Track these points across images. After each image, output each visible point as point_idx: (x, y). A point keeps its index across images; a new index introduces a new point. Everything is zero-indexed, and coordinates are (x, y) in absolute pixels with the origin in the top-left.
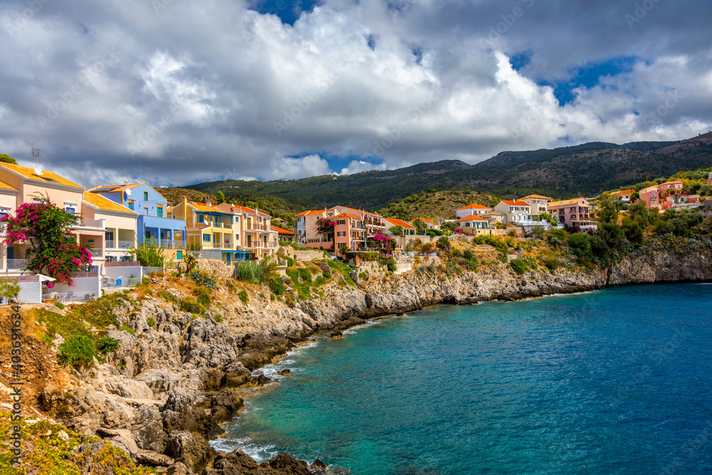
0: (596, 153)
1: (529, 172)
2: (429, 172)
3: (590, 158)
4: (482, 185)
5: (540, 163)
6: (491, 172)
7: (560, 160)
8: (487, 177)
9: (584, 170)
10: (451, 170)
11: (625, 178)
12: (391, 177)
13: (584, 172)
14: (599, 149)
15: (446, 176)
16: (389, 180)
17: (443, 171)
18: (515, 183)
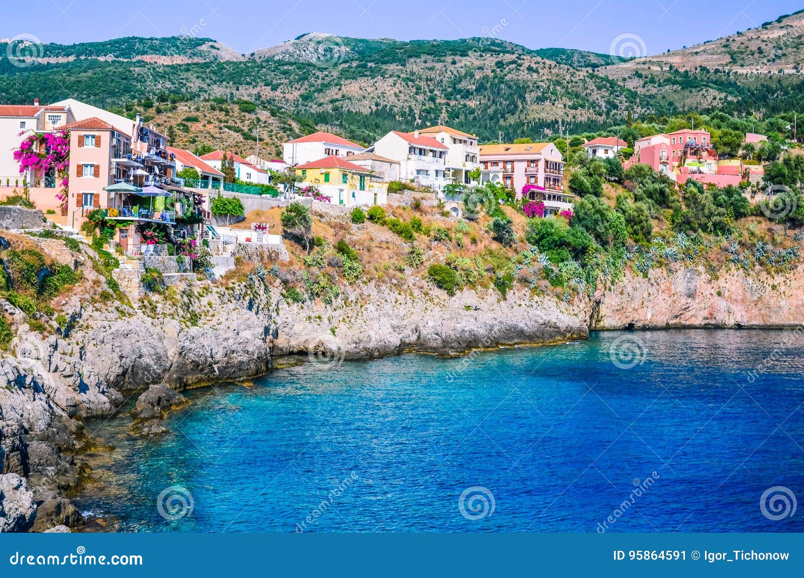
0: (490, 61)
1: (362, 82)
2: (147, 58)
3: (481, 68)
4: (263, 98)
5: (384, 67)
6: (285, 73)
7: (424, 65)
8: (275, 82)
9: (468, 91)
10: (196, 60)
11: (543, 115)
12: (62, 60)
13: (467, 94)
14: (498, 53)
15: (188, 70)
16: (57, 65)
17: (179, 60)
18: (332, 102)
